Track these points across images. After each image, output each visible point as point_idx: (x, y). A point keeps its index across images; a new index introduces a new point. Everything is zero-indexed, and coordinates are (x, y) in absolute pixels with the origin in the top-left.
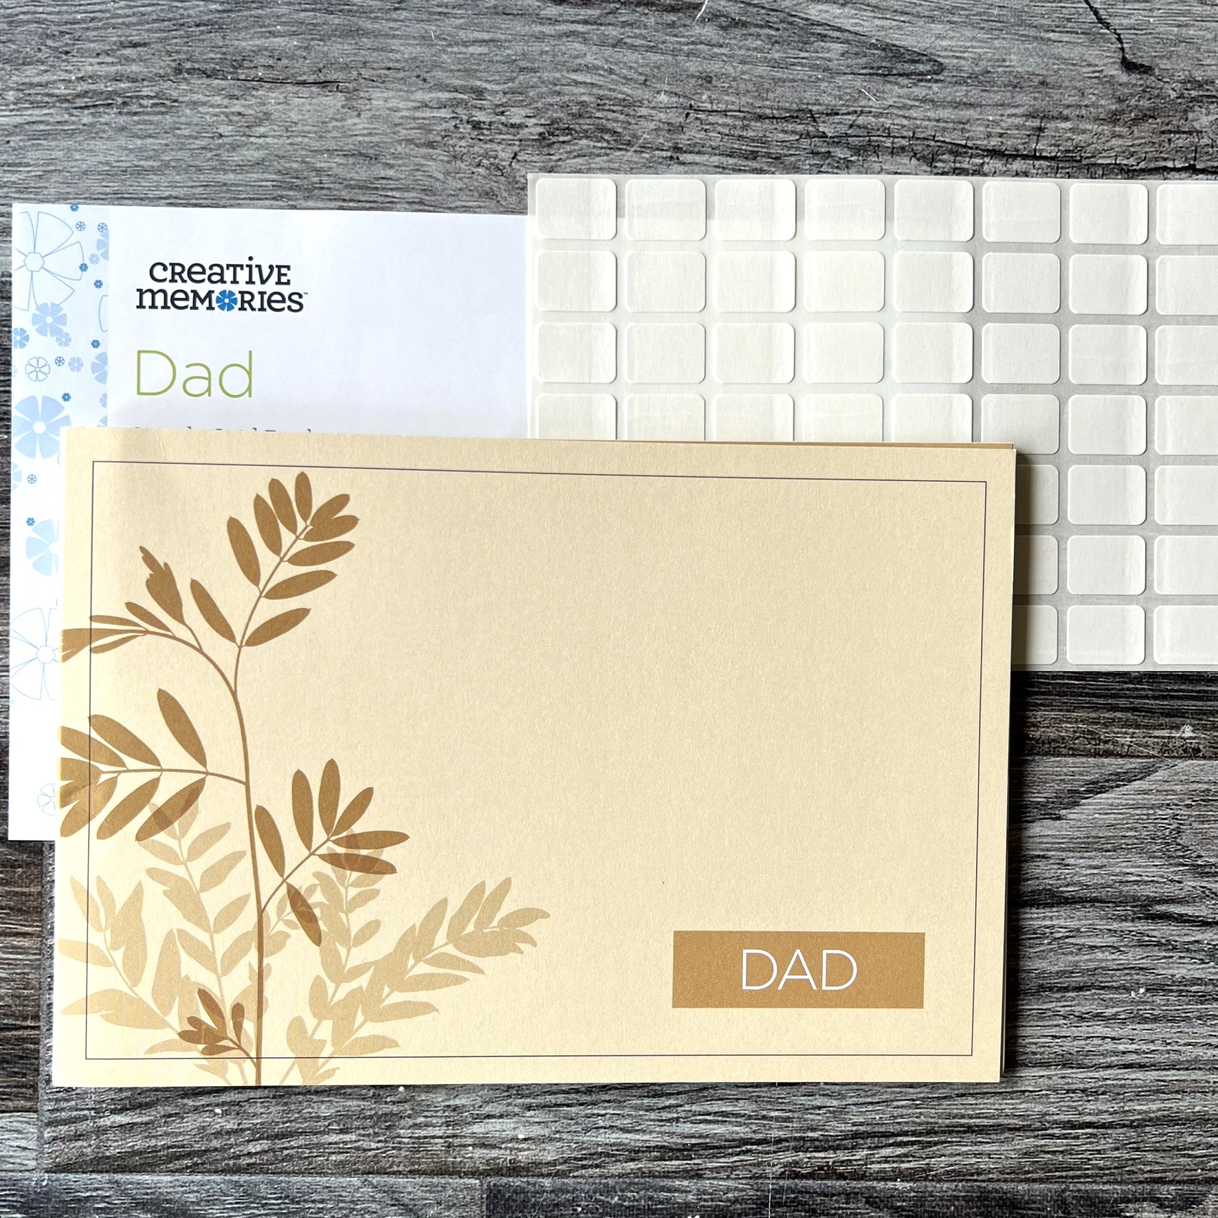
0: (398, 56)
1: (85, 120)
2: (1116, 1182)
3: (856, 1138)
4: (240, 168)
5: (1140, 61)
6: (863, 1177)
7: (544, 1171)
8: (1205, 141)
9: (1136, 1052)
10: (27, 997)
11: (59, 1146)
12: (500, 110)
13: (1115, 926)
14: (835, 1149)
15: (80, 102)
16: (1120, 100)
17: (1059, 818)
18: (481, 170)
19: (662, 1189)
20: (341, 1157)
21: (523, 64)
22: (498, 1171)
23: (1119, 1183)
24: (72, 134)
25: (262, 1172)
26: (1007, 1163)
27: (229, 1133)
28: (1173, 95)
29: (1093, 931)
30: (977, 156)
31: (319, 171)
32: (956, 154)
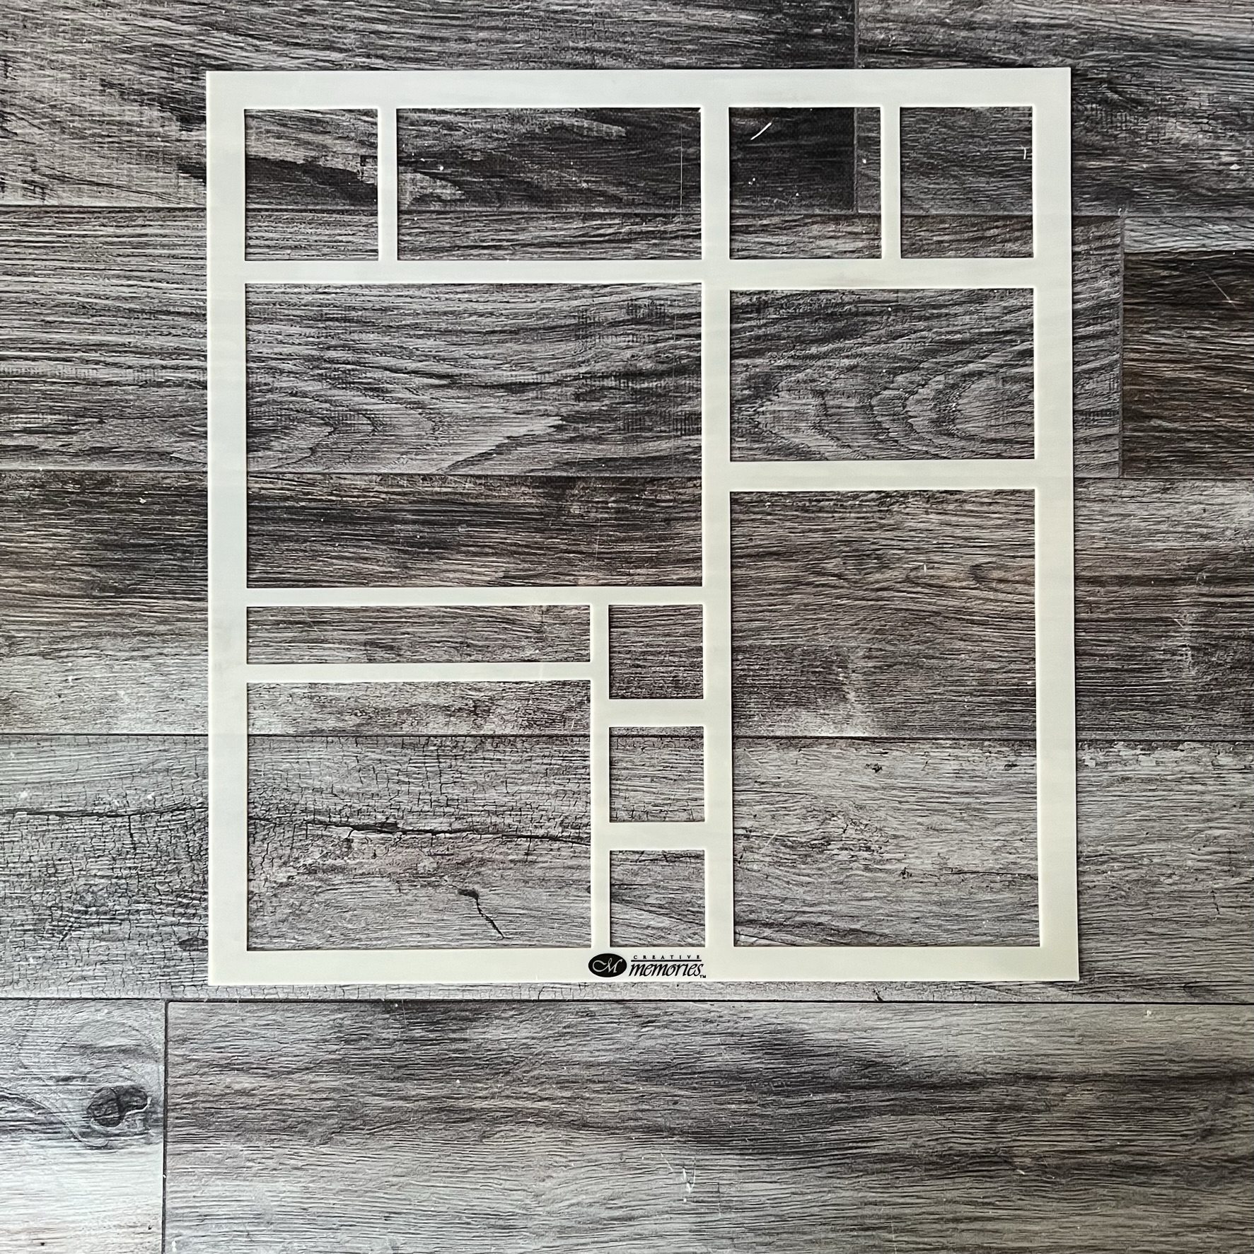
0: (916, 890)
1: (1102, 847)
2: (468, 212)
3: (630, 239)
4: (1009, 821)
5: (467, 897)
6: (624, 215)
7: (819, 219)
8: (426, 850)
9: (457, 293)
10: (1131, 322)
11: (1112, 232)
12: (854, 858)
13: (472, 371)
14: (641, 233)
15: (1104, 858)
16: (479, 873)
17: (508, 437)
18: (865, 822)
19: (746, 207)
20: (942, 226)
21: (841, 886)
22: (847, 218)
23: (465, 212)
24: (1110, 839)
25: (990, 217)
26: (535, 224)
27: (1009, 241)
28: (446, 878)
29: (485, 368)
30: (566, 837)
31: (962, 820)
32: (579, 838)
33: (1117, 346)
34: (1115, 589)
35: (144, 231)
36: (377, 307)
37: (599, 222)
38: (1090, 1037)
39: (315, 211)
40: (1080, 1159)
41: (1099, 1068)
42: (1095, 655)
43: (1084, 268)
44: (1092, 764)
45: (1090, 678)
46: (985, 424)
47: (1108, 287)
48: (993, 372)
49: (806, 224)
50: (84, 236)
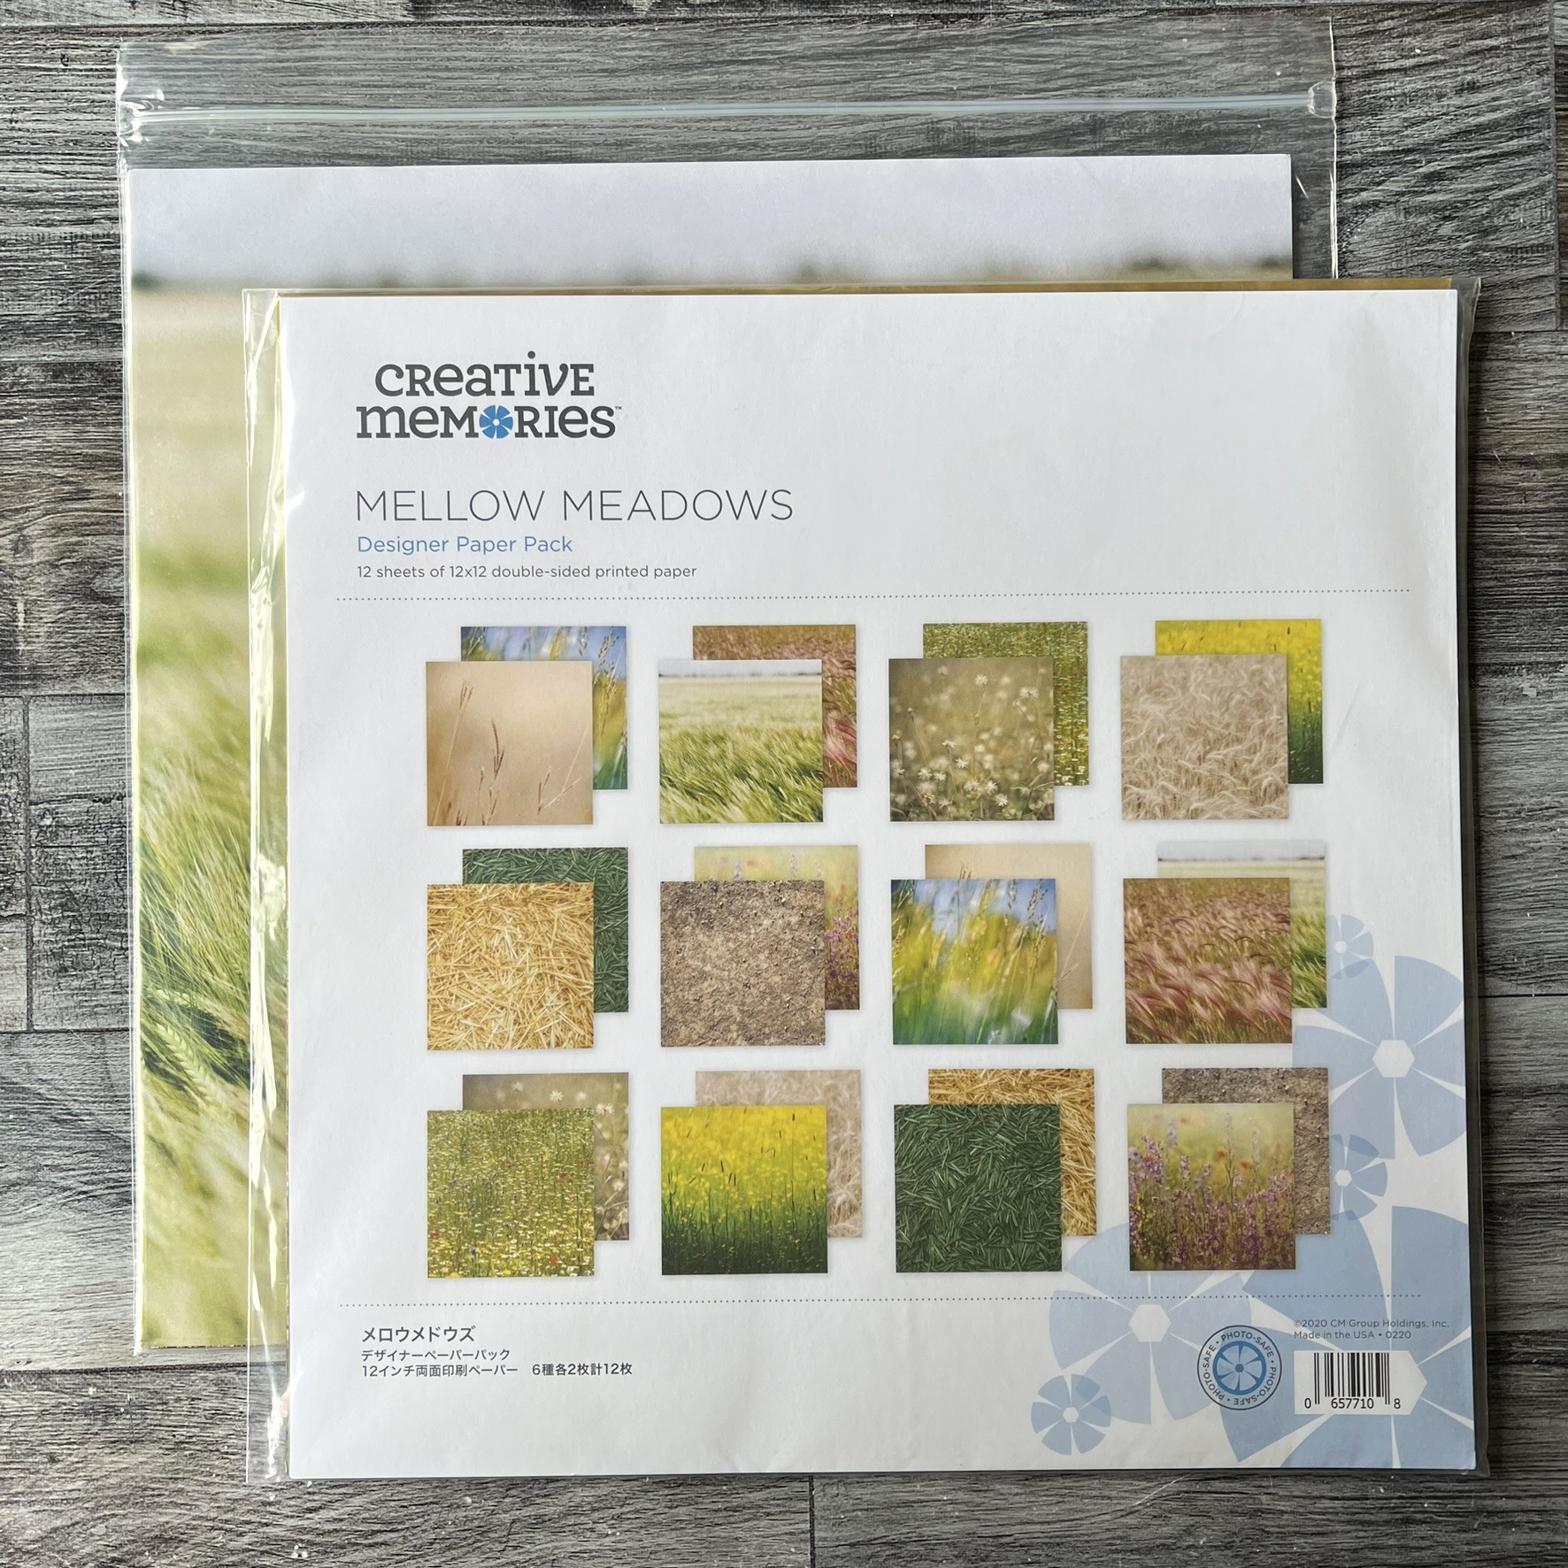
33: (1549, 164)
34: (1556, 470)
35: (313, 53)
36: (611, 141)
37: (889, 26)
38: (1541, 1038)
39: (530, 23)
40: (1535, 1193)
41: (1554, 1078)
42: (1533, 555)
43: (1505, 67)
44: (1532, 693)
45: (1526, 585)
46: (1384, 267)
47: (1537, 90)
48: (1393, 201)
49: (1150, 21)
50: (238, 62)
